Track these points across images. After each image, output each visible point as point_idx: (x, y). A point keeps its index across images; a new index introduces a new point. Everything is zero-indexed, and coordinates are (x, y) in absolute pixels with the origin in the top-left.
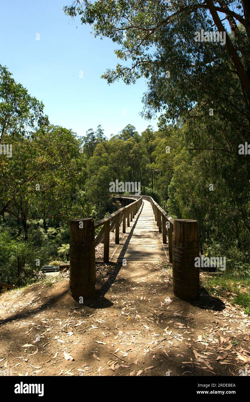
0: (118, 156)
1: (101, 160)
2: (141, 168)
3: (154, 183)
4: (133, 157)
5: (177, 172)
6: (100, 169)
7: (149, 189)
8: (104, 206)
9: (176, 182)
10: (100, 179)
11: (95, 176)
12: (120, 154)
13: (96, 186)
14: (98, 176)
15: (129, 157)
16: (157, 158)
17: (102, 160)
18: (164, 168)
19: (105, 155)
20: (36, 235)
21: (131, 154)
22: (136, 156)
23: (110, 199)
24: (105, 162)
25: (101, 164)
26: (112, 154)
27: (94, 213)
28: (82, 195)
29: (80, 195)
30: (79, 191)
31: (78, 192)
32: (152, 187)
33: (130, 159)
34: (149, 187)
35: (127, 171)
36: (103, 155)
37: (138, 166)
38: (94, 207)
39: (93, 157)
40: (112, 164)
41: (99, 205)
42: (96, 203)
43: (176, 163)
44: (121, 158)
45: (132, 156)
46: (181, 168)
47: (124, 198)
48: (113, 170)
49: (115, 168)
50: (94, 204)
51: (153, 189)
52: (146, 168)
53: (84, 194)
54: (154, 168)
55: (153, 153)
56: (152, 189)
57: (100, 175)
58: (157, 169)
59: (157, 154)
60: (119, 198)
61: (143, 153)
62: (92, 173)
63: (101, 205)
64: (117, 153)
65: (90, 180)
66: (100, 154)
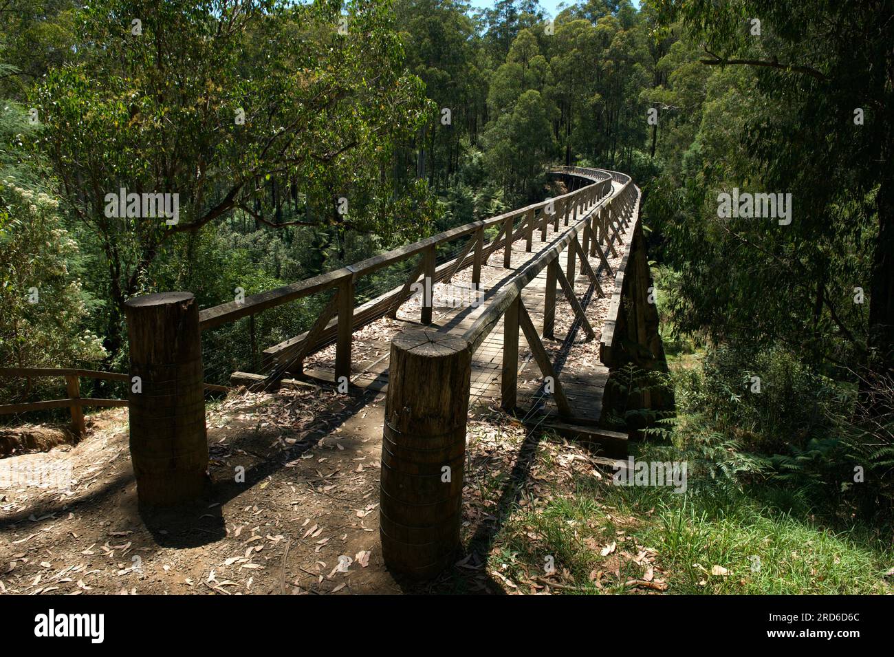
0: (571, 64)
1: (526, 74)
2: (627, 100)
3: (658, 140)
4: (610, 67)
5: (710, 116)
6: (520, 98)
7: (643, 157)
8: (523, 193)
9: (704, 143)
10: (519, 124)
11: (507, 115)
12: (577, 58)
13: (509, 140)
14: (515, 114)
15: (599, 69)
16: (674, 73)
17: (528, 73)
18: (686, 103)
19: (537, 59)
20: (361, 250)
21: (606, 59)
22: (617, 67)
23: (541, 175)
24: (535, 79)
25: (525, 84)
26: (555, 58)
27: (497, 207)
28: (475, 161)
29: (471, 159)
30: (469, 150)
31: (467, 153)
32: (652, 150)
33: (600, 73)
34: (644, 152)
35: (591, 105)
36: (532, 61)
37: (619, 94)
38: (501, 193)
39: (505, 66)
40: (555, 85)
41: (512, 187)
42: (505, 183)
43: (712, 92)
44: (577, 70)
45: (606, 65)
46: (723, 107)
47: (575, 174)
48: (553, 103)
49: (560, 95)
50: (501, 186)
51: (654, 158)
52: (639, 100)
53: (479, 158)
54: (661, 100)
55: (662, 61)
56: (653, 155)
57: (521, 114)
58: (668, 103)
59: (675, 63)
60: (562, 174)
61: (639, 58)
62: (500, 107)
63: (518, 190)
64: (568, 58)
65: (495, 125)
66: (523, 59)
